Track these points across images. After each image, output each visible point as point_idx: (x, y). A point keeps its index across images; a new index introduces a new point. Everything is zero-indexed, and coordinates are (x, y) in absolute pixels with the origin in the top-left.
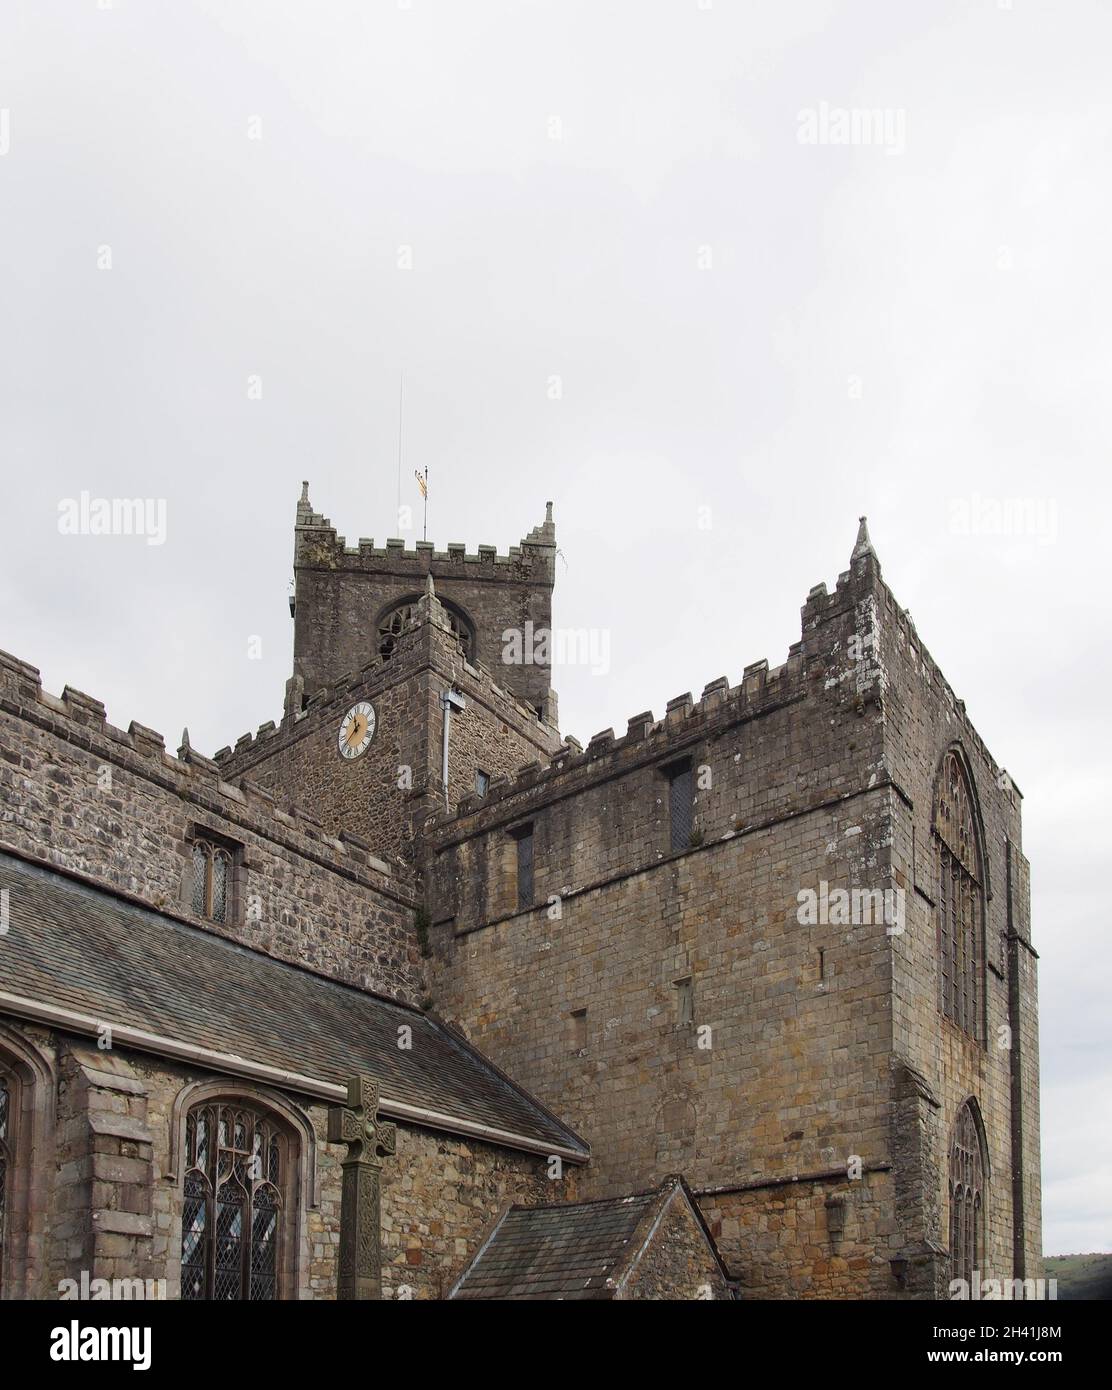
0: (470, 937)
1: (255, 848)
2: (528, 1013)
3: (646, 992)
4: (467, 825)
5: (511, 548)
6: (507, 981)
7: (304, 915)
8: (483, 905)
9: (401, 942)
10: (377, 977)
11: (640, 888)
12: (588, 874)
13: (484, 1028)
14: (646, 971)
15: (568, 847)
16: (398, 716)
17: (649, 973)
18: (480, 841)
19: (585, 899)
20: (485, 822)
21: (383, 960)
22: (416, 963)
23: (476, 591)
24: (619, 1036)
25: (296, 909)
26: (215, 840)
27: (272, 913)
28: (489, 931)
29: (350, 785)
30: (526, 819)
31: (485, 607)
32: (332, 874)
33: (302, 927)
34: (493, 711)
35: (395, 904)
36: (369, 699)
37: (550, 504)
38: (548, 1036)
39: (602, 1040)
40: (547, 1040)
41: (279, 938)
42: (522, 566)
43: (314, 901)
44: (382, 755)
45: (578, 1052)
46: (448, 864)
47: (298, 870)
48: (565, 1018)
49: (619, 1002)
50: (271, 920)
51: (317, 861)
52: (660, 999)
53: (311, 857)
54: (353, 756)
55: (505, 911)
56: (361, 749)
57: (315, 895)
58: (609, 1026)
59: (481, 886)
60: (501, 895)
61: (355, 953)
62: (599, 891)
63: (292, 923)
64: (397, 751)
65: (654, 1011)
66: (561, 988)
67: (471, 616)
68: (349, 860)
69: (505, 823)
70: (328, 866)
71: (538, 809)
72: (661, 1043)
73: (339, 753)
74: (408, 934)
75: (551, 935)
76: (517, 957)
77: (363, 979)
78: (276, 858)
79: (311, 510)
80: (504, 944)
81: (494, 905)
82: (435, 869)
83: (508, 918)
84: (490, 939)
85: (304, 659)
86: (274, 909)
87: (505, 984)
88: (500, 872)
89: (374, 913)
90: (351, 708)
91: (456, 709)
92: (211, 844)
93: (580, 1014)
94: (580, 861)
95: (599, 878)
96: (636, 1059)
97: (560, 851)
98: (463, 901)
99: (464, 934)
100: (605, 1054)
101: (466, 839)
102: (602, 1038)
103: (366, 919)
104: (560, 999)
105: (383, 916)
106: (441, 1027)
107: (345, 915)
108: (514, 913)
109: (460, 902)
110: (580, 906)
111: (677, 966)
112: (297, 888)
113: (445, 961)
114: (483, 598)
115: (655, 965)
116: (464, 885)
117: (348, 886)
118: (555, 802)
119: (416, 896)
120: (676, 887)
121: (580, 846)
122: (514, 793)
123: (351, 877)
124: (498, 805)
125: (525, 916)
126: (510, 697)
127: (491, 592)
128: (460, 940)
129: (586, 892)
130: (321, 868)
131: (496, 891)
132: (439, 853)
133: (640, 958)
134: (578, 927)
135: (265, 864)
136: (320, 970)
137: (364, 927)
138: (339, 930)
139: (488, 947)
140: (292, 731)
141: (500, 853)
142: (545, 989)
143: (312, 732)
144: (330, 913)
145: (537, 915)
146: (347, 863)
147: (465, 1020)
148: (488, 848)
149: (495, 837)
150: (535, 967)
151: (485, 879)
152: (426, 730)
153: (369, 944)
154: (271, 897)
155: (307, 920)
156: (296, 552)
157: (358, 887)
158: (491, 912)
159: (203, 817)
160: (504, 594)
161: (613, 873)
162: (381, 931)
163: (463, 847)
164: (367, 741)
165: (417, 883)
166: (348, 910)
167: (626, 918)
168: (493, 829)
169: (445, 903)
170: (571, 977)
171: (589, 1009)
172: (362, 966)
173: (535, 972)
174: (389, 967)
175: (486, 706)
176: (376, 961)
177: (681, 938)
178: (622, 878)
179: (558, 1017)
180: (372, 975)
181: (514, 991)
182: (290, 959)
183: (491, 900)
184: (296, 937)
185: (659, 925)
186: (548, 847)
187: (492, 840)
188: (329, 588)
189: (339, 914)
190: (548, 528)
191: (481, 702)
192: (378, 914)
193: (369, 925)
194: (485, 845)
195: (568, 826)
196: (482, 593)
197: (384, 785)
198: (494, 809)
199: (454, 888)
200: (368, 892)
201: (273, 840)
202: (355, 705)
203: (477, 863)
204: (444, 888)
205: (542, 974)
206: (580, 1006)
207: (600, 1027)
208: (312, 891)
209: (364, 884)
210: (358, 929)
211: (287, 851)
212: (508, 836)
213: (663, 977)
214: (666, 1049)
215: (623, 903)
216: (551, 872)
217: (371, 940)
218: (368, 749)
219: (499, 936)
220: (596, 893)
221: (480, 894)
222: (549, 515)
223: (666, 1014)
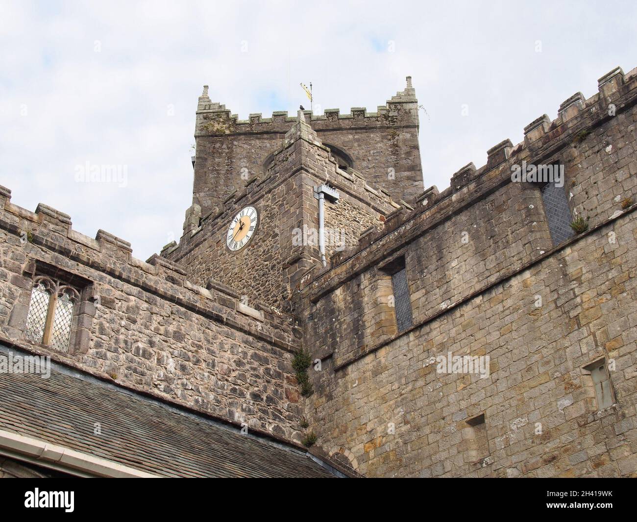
0: (350, 368)
1: (107, 286)
2: (418, 430)
3: (552, 384)
4: (342, 271)
5: (378, 107)
6: (392, 402)
7: (162, 350)
8: (361, 337)
9: (278, 381)
10: (249, 412)
11: (525, 285)
12: (465, 286)
13: (372, 454)
14: (548, 363)
15: (442, 267)
16: (277, 209)
17: (552, 364)
18: (354, 283)
19: (467, 309)
20: (358, 266)
21: (256, 397)
22: (296, 401)
23: (351, 137)
24: (528, 435)
25: (151, 343)
26: (60, 277)
27: (122, 345)
28: (369, 359)
29: (236, 270)
30: (396, 255)
31: (359, 146)
32: (195, 316)
33: (158, 359)
34: (369, 205)
35: (269, 347)
36: (253, 204)
37: (409, 78)
38: (444, 450)
39: (507, 445)
40: (443, 455)
41: (129, 368)
42: (389, 117)
43: (174, 337)
44: (264, 241)
45: (481, 462)
46: (324, 309)
47: (155, 309)
48: (460, 428)
49: (522, 401)
50: (120, 351)
51: (179, 302)
52: (570, 387)
53: (172, 299)
54: (238, 248)
55: (384, 338)
56: (245, 241)
57: (175, 332)
58: (514, 427)
59: (358, 321)
60: (379, 325)
61: (222, 388)
62: (480, 298)
63: (146, 355)
64: (277, 235)
65: (567, 402)
66: (452, 398)
67: (348, 152)
68: (217, 304)
69: (375, 263)
70: (192, 308)
71: (407, 243)
72: (583, 435)
73: (228, 249)
74: (285, 375)
75: (434, 349)
76: (400, 378)
77: (231, 414)
78: (132, 298)
79: (210, 101)
80: (386, 368)
81: (372, 334)
82: (312, 317)
83: (386, 344)
84: (370, 367)
85: (202, 194)
86: (126, 342)
87: (390, 406)
88: (376, 304)
89: (245, 354)
90: (237, 214)
91: (330, 199)
92: (56, 282)
93: (477, 422)
94: (456, 276)
95: (478, 287)
96: (554, 458)
97: (434, 273)
98: (341, 337)
99: (344, 367)
100: (514, 459)
101: (341, 284)
102: (507, 440)
103: (236, 357)
104: (453, 409)
105: (255, 356)
106: (325, 461)
107: (211, 352)
108: (393, 337)
109: (338, 339)
110: (462, 315)
111: (584, 350)
112: (154, 325)
113: (327, 396)
114: (358, 140)
115: (557, 355)
116: (341, 324)
117: (214, 326)
118: (424, 233)
119: (293, 341)
120: (565, 275)
121: (454, 264)
122: (384, 235)
123: (218, 320)
124: (368, 249)
125: (405, 338)
126: (384, 195)
127: (364, 136)
128: (340, 374)
129: (466, 301)
130: (183, 309)
131: (373, 322)
132: (315, 302)
133: (538, 351)
134: (463, 335)
135: (117, 301)
136: (179, 401)
137: (234, 364)
138: (204, 365)
139: (368, 374)
140: (189, 243)
141: (374, 289)
142: (434, 403)
143: (205, 240)
144: (193, 349)
145: (417, 333)
146: (214, 307)
147: (350, 449)
148: (362, 287)
149: (368, 276)
150: (420, 383)
151: (361, 314)
152: (301, 213)
153: (239, 382)
154: (123, 330)
155: (164, 353)
156: (196, 127)
157: (225, 329)
158: (370, 341)
159: (48, 257)
160: (375, 136)
161: (493, 279)
162: (254, 369)
163: (338, 292)
164: (250, 234)
165: (294, 330)
166: (215, 348)
167: (516, 316)
168: (365, 269)
169: (324, 342)
170: (462, 386)
171: (488, 414)
172: (230, 400)
173: (421, 387)
174: (263, 403)
175: (361, 200)
176: (248, 396)
177: (583, 322)
178: (504, 281)
179: (453, 428)
180: (243, 410)
181: (401, 411)
182: (140, 388)
183: (368, 331)
184: (150, 369)
185: (554, 314)
186: (422, 272)
187: (365, 280)
188: (224, 146)
189: (203, 351)
190: (410, 91)
191: (355, 197)
192: (249, 354)
193: (239, 363)
194: (359, 285)
195: (440, 251)
196: (356, 137)
197: (266, 263)
198: (364, 253)
199: (331, 329)
200: (238, 334)
201: (128, 281)
202: (240, 211)
203: (353, 302)
204: (322, 330)
205: (430, 388)
206: (476, 413)
207: (504, 430)
208: (172, 328)
209: (233, 327)
210: (225, 366)
211: (144, 292)
212: (381, 273)
213: (570, 364)
214: (589, 440)
215: (509, 303)
216: (427, 293)
217: (242, 377)
218: (251, 240)
219: (380, 362)
220: (478, 300)
221: (357, 328)
222: (409, 84)
223: (582, 403)
